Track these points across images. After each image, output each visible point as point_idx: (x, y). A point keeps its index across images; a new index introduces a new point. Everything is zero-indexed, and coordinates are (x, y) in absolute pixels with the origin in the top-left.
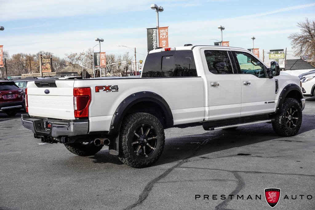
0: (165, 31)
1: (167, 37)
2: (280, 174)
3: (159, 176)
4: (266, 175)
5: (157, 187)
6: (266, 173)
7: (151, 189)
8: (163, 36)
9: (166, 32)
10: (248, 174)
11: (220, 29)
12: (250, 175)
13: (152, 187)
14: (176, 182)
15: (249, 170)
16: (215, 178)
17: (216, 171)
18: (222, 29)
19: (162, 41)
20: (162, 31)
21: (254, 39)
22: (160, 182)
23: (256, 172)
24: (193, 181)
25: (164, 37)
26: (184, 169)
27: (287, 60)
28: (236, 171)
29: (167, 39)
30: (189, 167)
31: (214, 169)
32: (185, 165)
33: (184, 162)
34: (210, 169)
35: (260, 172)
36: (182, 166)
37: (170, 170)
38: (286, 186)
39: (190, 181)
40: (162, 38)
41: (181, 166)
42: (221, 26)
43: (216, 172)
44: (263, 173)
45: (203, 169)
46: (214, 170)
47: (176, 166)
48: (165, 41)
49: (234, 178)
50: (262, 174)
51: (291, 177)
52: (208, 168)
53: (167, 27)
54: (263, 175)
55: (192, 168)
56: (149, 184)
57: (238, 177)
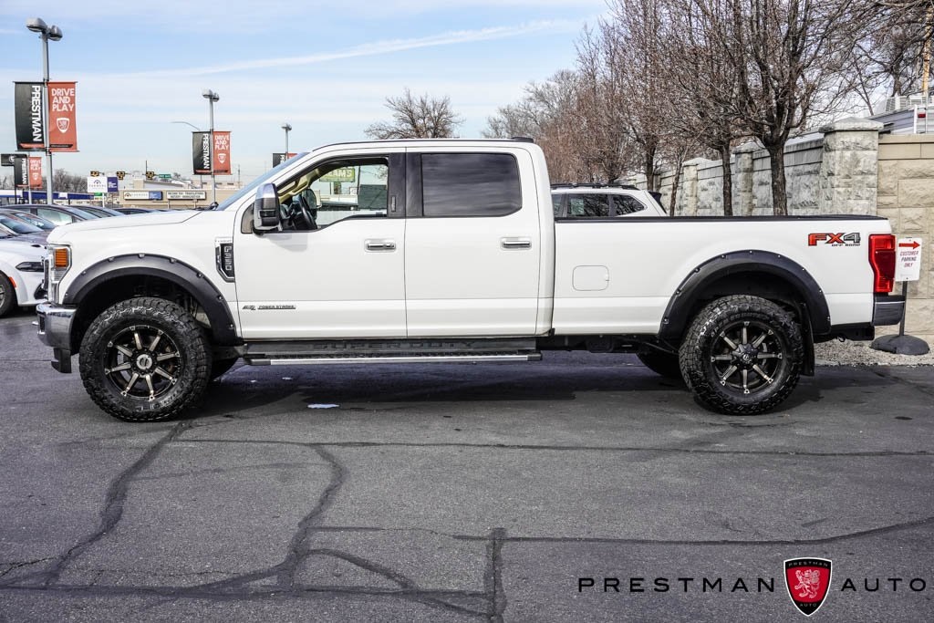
0: (67, 94)
1: (71, 108)
2: (418, 445)
3: (132, 463)
4: (389, 448)
5: (139, 491)
6: (386, 444)
7: (124, 496)
8: (61, 106)
9: (69, 96)
10: (347, 449)
11: (208, 99)
12: (354, 450)
13: (126, 490)
14: (181, 475)
15: (346, 441)
16: (274, 462)
17: (270, 445)
18: (213, 98)
19: (58, 119)
20: (57, 92)
21: (288, 129)
22: (143, 478)
23: (364, 444)
24: (223, 471)
25: (63, 109)
26: (191, 445)
27: (362, 186)
28: (318, 444)
29: (71, 114)
30: (202, 438)
31: (264, 442)
32: (188, 434)
33: (185, 429)
34: (255, 442)
35: (374, 444)
36: (183, 436)
37: (155, 449)
38: (438, 469)
39: (218, 470)
40: (58, 110)
41: (180, 438)
42: (210, 91)
43: (274, 449)
44: (379, 445)
45: (238, 441)
46: (265, 445)
47: (169, 439)
48: (68, 119)
49: (318, 459)
50: (377, 447)
51: (444, 449)
52: (249, 439)
53: (74, 83)
54: (381, 449)
55: (209, 441)
56: (116, 484)
57: (326, 456)
